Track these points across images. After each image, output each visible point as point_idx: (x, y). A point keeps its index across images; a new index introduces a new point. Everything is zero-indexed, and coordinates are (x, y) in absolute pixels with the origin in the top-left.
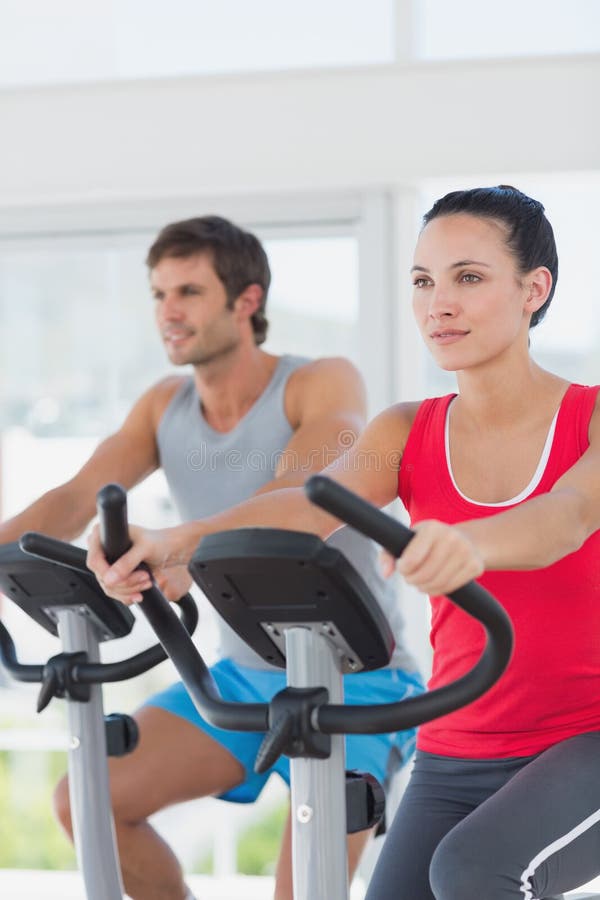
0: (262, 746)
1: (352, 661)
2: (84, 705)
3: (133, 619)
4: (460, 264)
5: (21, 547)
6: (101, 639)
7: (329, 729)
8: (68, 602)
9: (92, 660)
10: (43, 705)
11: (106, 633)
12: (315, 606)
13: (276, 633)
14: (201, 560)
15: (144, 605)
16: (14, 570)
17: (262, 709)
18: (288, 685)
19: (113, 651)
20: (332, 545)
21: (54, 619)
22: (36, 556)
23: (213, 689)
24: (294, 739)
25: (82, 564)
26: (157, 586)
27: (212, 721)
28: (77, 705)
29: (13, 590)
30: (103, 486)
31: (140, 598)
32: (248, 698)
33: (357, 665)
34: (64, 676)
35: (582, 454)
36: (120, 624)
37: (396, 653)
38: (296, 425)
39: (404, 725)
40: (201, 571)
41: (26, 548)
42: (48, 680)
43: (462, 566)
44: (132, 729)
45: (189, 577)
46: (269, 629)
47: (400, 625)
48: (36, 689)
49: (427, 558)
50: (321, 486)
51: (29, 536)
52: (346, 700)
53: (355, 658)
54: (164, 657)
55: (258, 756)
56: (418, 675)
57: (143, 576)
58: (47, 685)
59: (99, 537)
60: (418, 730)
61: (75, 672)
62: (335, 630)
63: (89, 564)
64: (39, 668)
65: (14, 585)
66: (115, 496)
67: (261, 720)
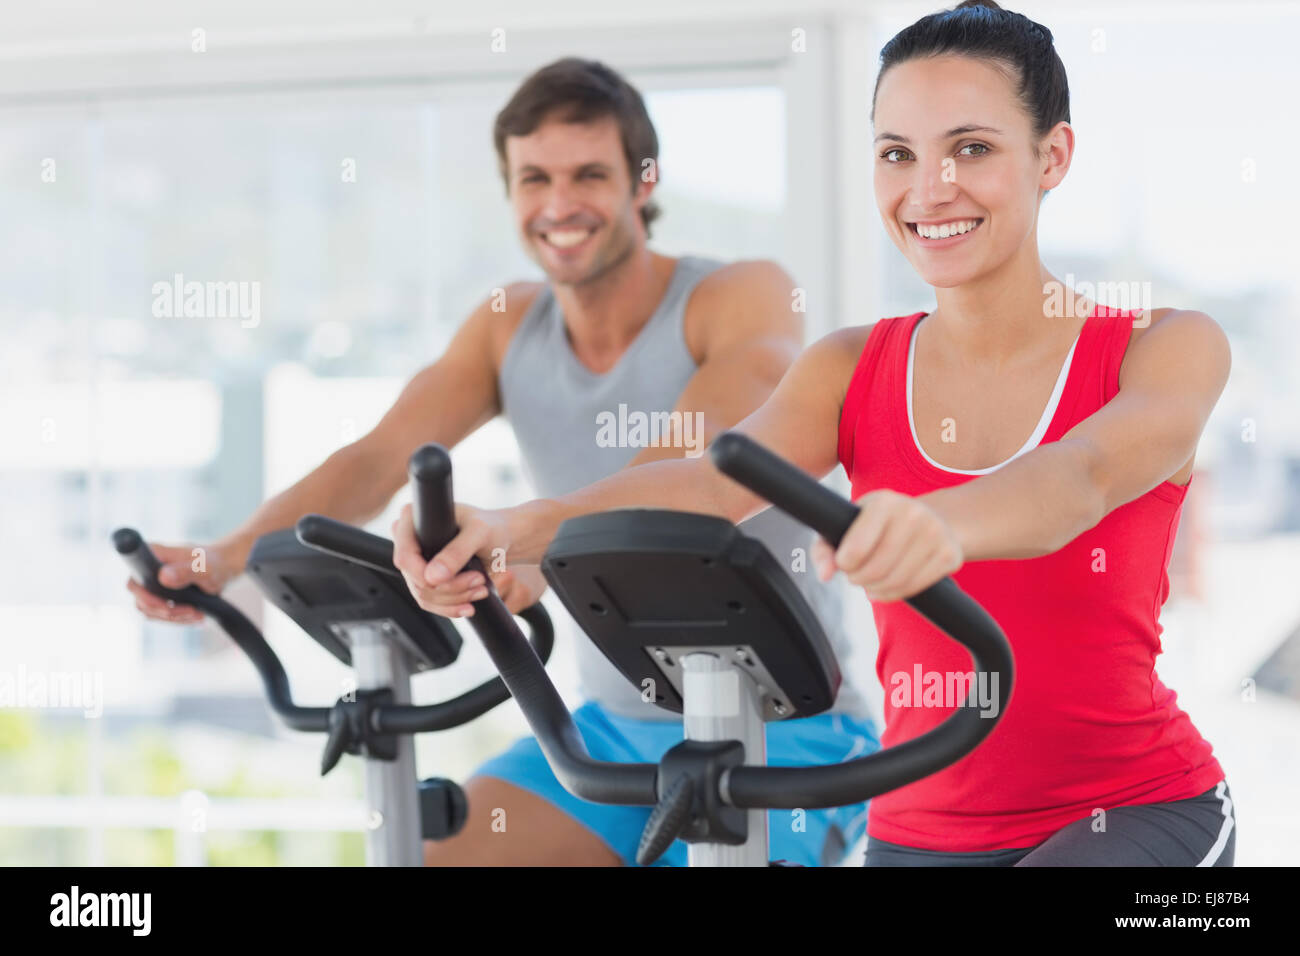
0: (647, 827)
1: (778, 703)
2: (389, 766)
3: (460, 641)
4: (960, 131)
5: (299, 535)
6: (412, 668)
7: (745, 802)
8: (365, 616)
9: (401, 700)
10: (330, 763)
11: (420, 661)
12: (724, 623)
13: (669, 661)
14: (559, 555)
15: (475, 621)
16: (288, 570)
17: (648, 771)
18: (686, 737)
19: (430, 687)
20: (749, 533)
21: (344, 640)
22: (319, 549)
23: (577, 744)
24: (695, 816)
25: (388, 561)
26: (497, 593)
27: (574, 790)
28: (378, 766)
29: (286, 598)
30: (417, 448)
31: (470, 611)
32: (622, 757)
33: (787, 708)
34: (360, 724)
35: (1106, 402)
36: (440, 648)
37: (842, 691)
38: (700, 359)
39: (851, 797)
40: (561, 571)
41: (307, 537)
42: (336, 730)
43: (930, 556)
44: (457, 800)
45: (542, 580)
46: (658, 655)
47: (847, 649)
48: (319, 742)
49: (878, 545)
50: (734, 448)
51: (310, 521)
52: (769, 760)
53: (783, 698)
54: (506, 696)
55: (642, 841)
56: (871, 724)
57: (476, 579)
58: (334, 738)
59: (412, 523)
60: (869, 804)
61: (375, 719)
62: (755, 659)
63: (397, 561)
64: (324, 712)
65: (287, 591)
66: (435, 461)
67: (646, 787)
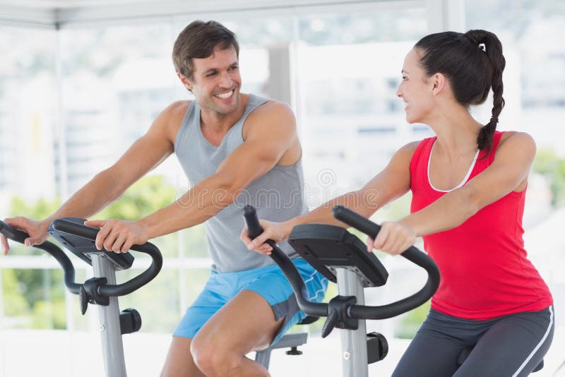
2: (107, 307)
7: (357, 317)
11: (118, 266)
12: (346, 259)
13: (332, 269)
14: (292, 239)
17: (325, 305)
23: (306, 295)
24: (340, 321)
33: (371, 284)
34: (92, 292)
35: (490, 165)
40: (292, 242)
44: (135, 317)
46: (329, 268)
49: (386, 241)
50: (339, 210)
53: (369, 281)
61: (98, 290)
62: (358, 270)
67: (324, 311)
